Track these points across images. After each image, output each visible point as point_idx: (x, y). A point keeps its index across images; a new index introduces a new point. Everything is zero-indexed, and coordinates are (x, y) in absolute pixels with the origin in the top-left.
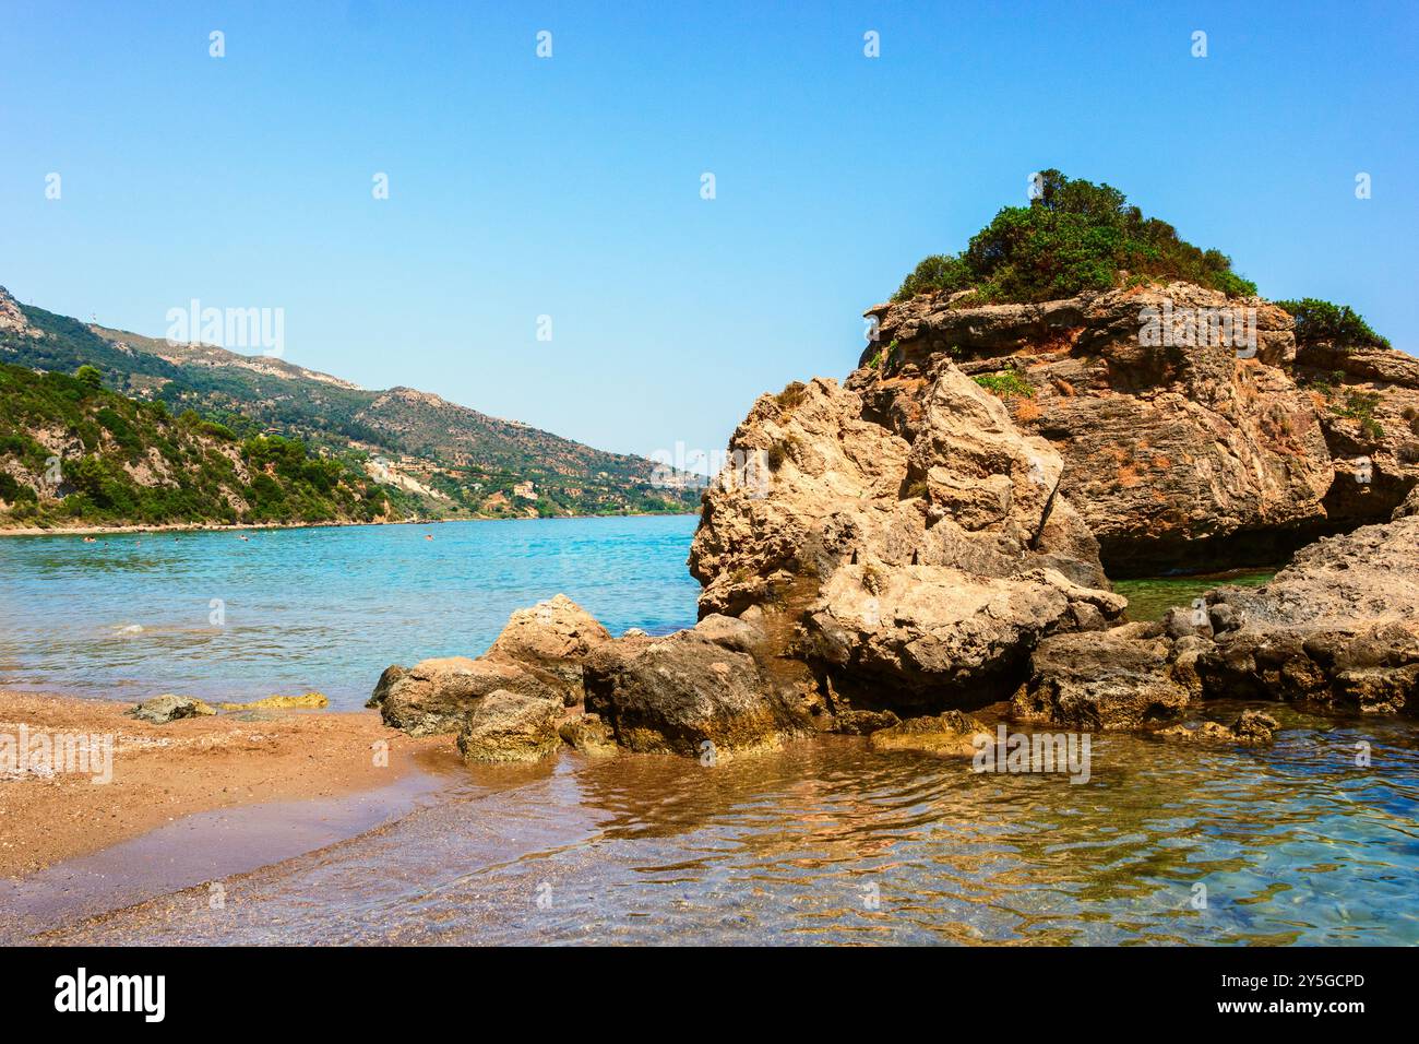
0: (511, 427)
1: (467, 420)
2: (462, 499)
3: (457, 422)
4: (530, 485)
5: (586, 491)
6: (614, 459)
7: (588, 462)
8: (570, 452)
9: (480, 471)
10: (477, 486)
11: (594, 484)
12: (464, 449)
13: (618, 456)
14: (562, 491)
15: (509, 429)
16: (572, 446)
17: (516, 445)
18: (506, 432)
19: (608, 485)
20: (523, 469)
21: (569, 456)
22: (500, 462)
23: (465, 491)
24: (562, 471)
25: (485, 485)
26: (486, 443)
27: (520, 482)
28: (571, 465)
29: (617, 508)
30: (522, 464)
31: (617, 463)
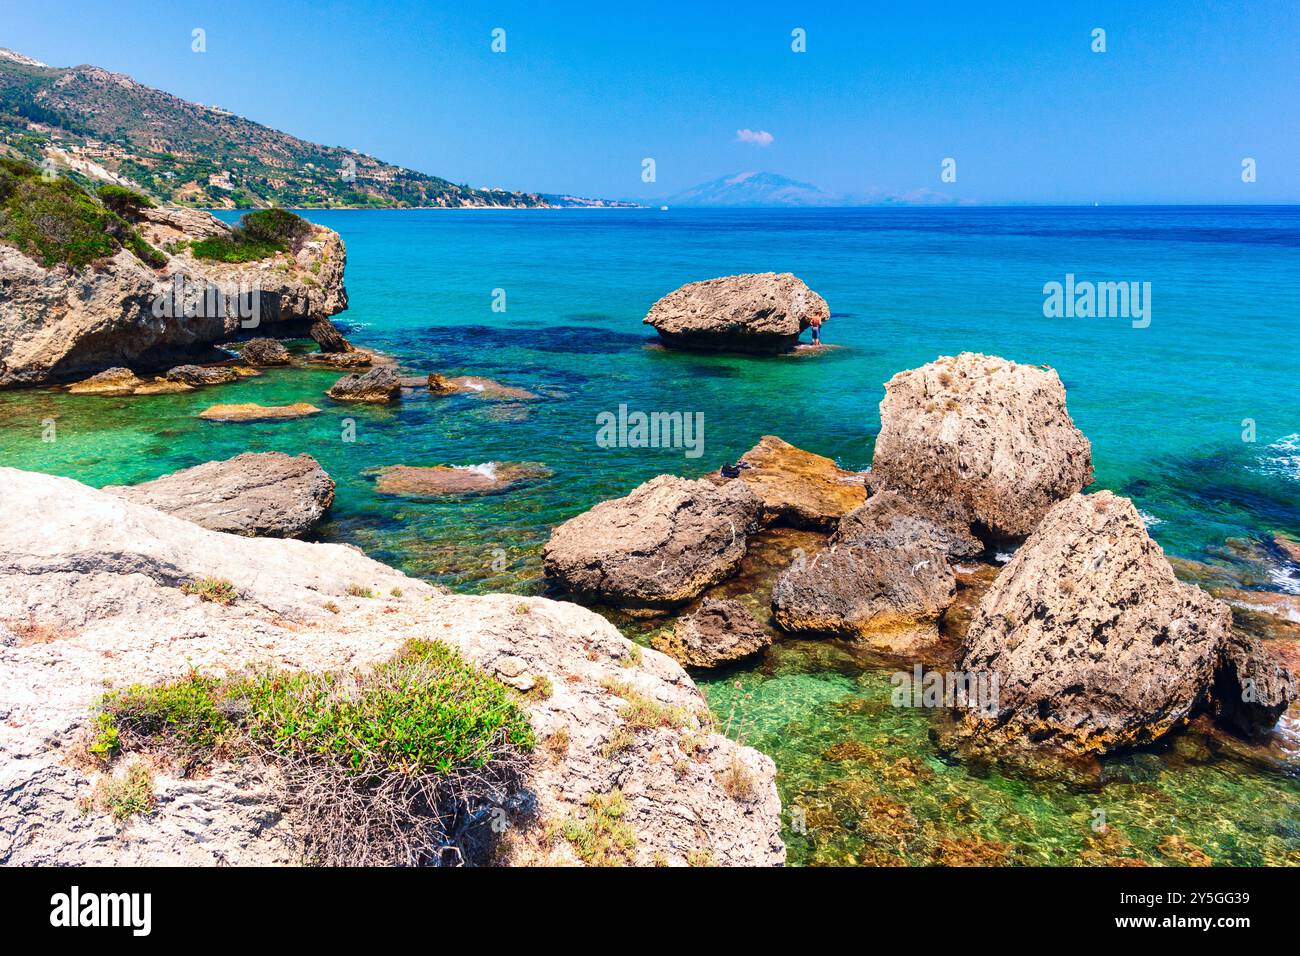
0: (212, 113)
1: (163, 104)
2: (153, 187)
3: (152, 107)
4: (226, 174)
5: (289, 182)
6: (321, 151)
7: (294, 152)
8: (275, 142)
9: (173, 160)
10: (168, 174)
11: (298, 175)
12: (161, 135)
13: (326, 148)
14: (264, 181)
15: (208, 116)
16: (277, 137)
17: (217, 133)
18: (205, 118)
19: (313, 177)
20: (224, 158)
21: (274, 147)
22: (200, 149)
23: (157, 179)
24: (267, 161)
25: (178, 174)
26: (185, 129)
27: (217, 171)
28: (277, 155)
29: (321, 200)
30: (225, 152)
31: (323, 154)
